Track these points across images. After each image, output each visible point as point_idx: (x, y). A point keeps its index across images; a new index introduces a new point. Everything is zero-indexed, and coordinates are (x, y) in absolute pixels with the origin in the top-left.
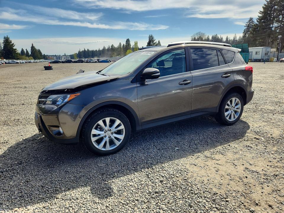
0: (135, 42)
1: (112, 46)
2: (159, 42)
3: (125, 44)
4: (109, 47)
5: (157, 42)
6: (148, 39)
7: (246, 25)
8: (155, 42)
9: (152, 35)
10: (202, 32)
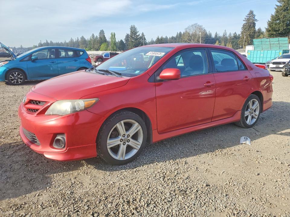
0: (112, 33)
1: (83, 38)
2: (143, 34)
3: (98, 36)
4: (78, 39)
5: (141, 35)
6: (130, 30)
7: (245, 19)
8: (138, 34)
9: (134, 26)
10: (198, 24)
